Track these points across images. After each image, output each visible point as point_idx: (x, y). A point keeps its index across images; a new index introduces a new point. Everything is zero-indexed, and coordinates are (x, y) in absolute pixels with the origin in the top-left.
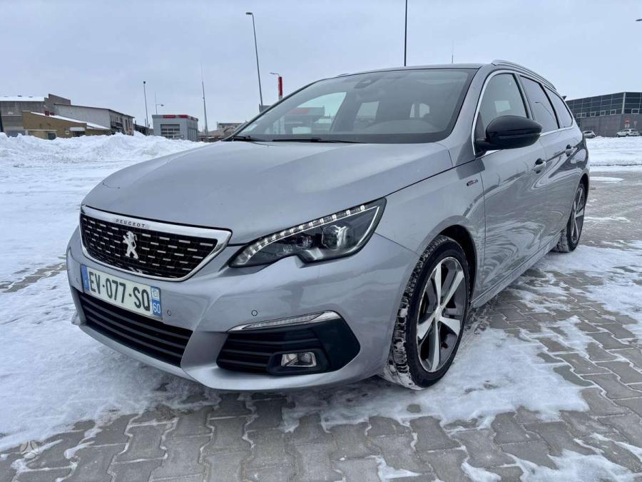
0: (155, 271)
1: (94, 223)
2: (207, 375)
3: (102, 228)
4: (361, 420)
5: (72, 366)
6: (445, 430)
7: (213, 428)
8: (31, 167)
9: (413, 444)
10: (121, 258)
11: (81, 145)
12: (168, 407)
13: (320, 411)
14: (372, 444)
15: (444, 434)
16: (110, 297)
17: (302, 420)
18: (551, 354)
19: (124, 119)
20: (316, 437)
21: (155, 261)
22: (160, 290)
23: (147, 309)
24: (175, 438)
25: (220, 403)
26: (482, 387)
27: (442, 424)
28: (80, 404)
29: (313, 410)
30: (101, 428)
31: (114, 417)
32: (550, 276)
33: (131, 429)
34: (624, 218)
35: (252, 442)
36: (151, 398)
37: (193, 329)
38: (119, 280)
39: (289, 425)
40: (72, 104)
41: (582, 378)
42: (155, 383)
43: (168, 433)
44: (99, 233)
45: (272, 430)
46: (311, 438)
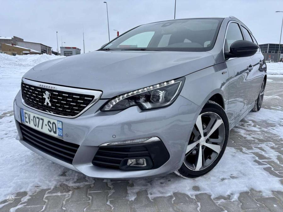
0: (60, 113)
1: (28, 87)
2: (86, 169)
3: (32, 90)
4: (169, 194)
5: (17, 161)
6: (214, 201)
7: (91, 197)
8: (4, 67)
9: (198, 209)
10: (42, 105)
11: (27, 58)
12: (66, 185)
13: (147, 189)
14: (177, 208)
15: (214, 204)
16: (35, 126)
17: (138, 194)
18: (260, 161)
19: (47, 48)
20: (146, 204)
21: (60, 107)
22: (62, 122)
23: (55, 132)
24: (70, 203)
25: (94, 184)
26: (229, 177)
27: (212, 197)
28: (20, 183)
29: (144, 188)
30: (30, 196)
31: (38, 190)
32: (250, 122)
33: (47, 197)
34: (278, 97)
35: (112, 206)
36: (57, 180)
37: (80, 144)
38: (40, 117)
39: (131, 196)
40: (24, 41)
41: (278, 174)
42: (60, 172)
43: (67, 200)
44: (30, 92)
45: (122, 199)
46: (143, 204)
